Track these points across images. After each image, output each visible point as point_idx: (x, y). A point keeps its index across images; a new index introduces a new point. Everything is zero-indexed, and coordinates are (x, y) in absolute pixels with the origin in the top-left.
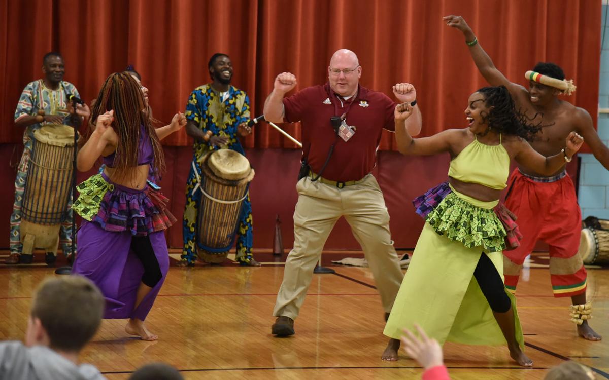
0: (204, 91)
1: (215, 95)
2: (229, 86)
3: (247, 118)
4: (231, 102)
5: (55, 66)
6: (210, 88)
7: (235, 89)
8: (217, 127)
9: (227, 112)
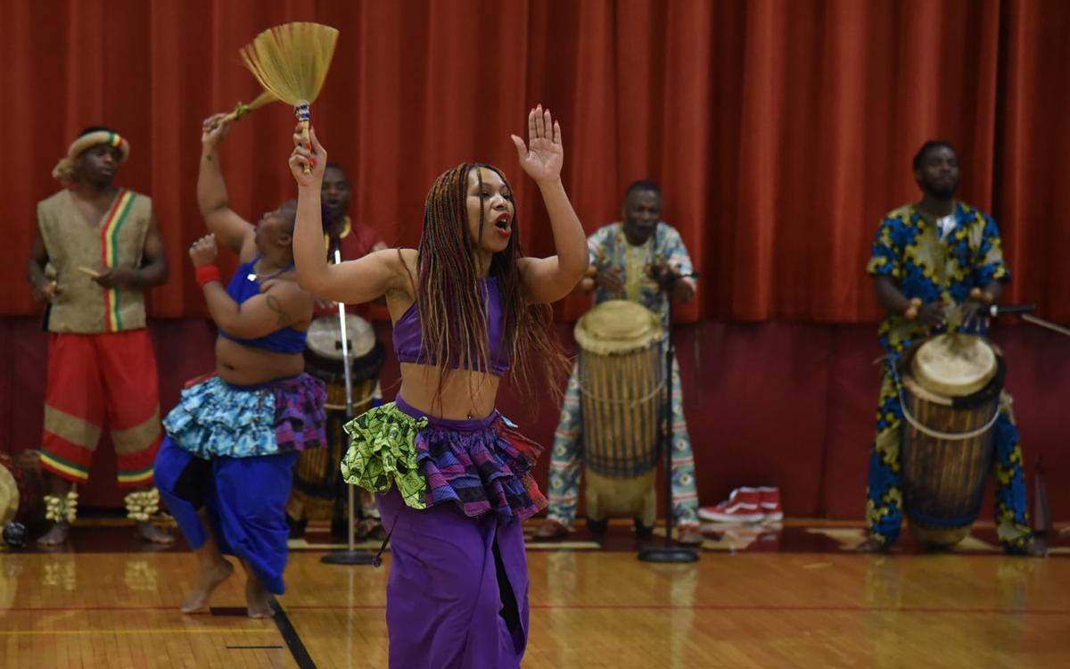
0: (906, 220)
1: (927, 224)
2: (954, 203)
3: (997, 264)
4: (960, 235)
5: (641, 209)
6: (916, 214)
7: (966, 209)
8: (935, 286)
9: (952, 256)
